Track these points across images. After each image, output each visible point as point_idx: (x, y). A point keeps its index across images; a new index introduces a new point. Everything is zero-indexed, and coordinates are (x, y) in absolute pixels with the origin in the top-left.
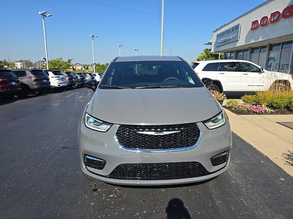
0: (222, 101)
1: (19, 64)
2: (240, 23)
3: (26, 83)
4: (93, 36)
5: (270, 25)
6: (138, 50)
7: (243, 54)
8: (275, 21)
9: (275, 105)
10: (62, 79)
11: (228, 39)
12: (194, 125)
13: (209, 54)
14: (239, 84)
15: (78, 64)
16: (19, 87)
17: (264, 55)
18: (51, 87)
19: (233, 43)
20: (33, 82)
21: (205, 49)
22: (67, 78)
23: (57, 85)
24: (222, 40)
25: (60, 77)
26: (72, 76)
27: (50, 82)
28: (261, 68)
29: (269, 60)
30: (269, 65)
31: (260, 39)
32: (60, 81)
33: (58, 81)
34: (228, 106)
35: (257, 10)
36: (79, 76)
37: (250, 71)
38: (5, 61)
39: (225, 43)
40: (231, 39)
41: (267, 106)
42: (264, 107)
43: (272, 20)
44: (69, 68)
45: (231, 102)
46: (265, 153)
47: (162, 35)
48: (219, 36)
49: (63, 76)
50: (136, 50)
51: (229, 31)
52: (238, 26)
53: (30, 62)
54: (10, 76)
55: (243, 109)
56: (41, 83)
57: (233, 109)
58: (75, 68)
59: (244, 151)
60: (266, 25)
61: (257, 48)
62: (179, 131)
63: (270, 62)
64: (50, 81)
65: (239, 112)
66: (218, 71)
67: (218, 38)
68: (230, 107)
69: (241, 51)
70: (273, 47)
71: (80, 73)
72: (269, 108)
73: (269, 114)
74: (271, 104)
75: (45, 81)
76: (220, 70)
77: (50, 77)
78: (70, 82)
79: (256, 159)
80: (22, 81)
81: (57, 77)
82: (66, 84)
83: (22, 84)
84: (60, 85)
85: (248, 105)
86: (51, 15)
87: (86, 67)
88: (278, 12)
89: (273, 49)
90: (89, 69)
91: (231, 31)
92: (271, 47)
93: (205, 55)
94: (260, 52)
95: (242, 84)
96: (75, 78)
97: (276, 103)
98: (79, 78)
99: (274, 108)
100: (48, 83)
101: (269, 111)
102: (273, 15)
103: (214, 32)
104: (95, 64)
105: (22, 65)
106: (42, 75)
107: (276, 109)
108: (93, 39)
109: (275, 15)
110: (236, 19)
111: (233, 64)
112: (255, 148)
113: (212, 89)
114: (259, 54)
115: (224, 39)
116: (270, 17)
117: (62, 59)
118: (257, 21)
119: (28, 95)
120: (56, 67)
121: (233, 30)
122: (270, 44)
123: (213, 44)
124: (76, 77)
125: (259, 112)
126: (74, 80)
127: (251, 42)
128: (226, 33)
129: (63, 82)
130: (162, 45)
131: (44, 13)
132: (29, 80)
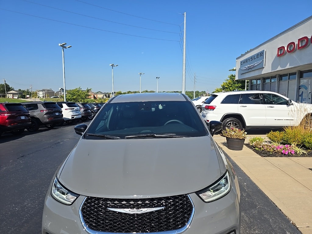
0: (243, 140)
1: (41, 93)
2: (265, 50)
3: (37, 117)
4: (113, 66)
5: (298, 51)
6: (159, 78)
7: (271, 81)
8: (303, 47)
9: (307, 145)
10: (77, 110)
11: (253, 66)
12: (184, 198)
13: (235, 81)
14: (264, 118)
15: (99, 92)
16: (29, 122)
17: (294, 83)
18: (64, 119)
19: (258, 70)
20: (44, 115)
21: (230, 75)
22: (82, 110)
23: (70, 118)
24: (247, 67)
25: (74, 109)
26: (88, 107)
27: (62, 115)
28: (289, 100)
29: (300, 89)
30: (300, 94)
31: (288, 66)
32: (74, 113)
33: (71, 113)
34: (251, 145)
35: (283, 36)
36: (96, 107)
37: (277, 103)
38: (28, 90)
39: (250, 70)
40: (256, 66)
41: (297, 145)
42: (294, 148)
43: (300, 46)
44: (88, 97)
45: (255, 140)
46: (293, 219)
47: (184, 63)
48: (242, 63)
49: (77, 108)
50: (157, 78)
51: (253, 58)
52: (262, 53)
53: (53, 91)
54: (20, 110)
55: (268, 150)
56: (53, 116)
57: (257, 149)
58: (96, 96)
59: (266, 214)
60: (294, 51)
61: (285, 75)
62: (163, 207)
63: (301, 90)
64: (63, 113)
65: (264, 153)
66: (239, 103)
67: (242, 64)
68: (253, 147)
69: (268, 78)
70: (304, 74)
71: (96, 104)
72: (301, 148)
73: (300, 156)
74: (302, 143)
75: (57, 114)
76: (241, 103)
77: (63, 109)
78: (85, 113)
79: (280, 228)
80: (34, 114)
81: (71, 109)
82: (80, 116)
83: (33, 118)
84: (74, 117)
85: (275, 145)
86: (71, 47)
87: (107, 95)
88: (306, 38)
89: (304, 77)
90: (111, 97)
91: (256, 57)
92: (301, 74)
93: (231, 82)
94: (289, 79)
95: (268, 118)
96: (90, 109)
97: (308, 142)
98: (95, 109)
99: (307, 148)
100: (60, 116)
101: (300, 153)
102: (301, 40)
103: (237, 59)
104: (114, 93)
105: (44, 94)
106: (55, 108)
107: (309, 149)
108: (113, 68)
109: (302, 41)
110: (260, 45)
111: (257, 96)
112: (280, 210)
113: (233, 123)
114: (288, 81)
115: (248, 66)
116: (297, 43)
117: (81, 89)
118: (284, 47)
119: (40, 129)
120: (75, 97)
121: (257, 56)
122: (299, 71)
123: (237, 71)
124: (92, 108)
125: (288, 154)
126: (89, 111)
127: (278, 70)
128: (251, 60)
129: (77, 114)
130: (184, 72)
131: (64, 44)
132: (41, 113)
